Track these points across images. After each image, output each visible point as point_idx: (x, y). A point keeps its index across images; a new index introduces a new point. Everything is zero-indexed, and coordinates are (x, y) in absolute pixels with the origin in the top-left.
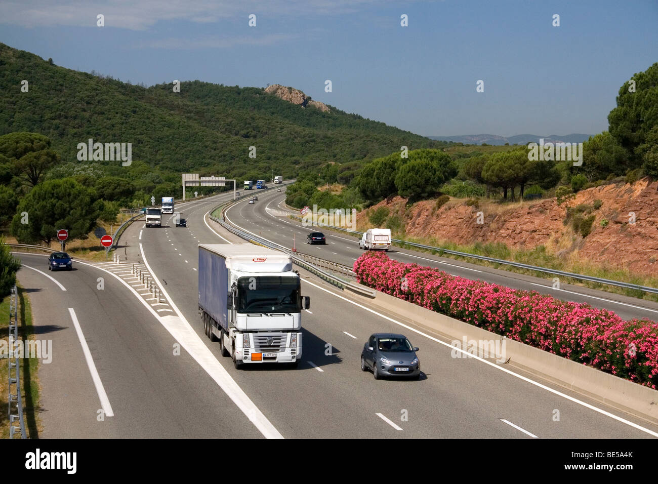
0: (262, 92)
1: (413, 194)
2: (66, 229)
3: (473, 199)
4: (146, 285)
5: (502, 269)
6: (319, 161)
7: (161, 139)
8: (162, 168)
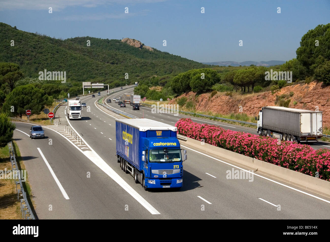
0: (120, 42)
1: (199, 91)
2: (30, 109)
3: (229, 93)
4: (73, 136)
5: (245, 126)
6: (149, 75)
7: (71, 65)
8: (72, 80)
